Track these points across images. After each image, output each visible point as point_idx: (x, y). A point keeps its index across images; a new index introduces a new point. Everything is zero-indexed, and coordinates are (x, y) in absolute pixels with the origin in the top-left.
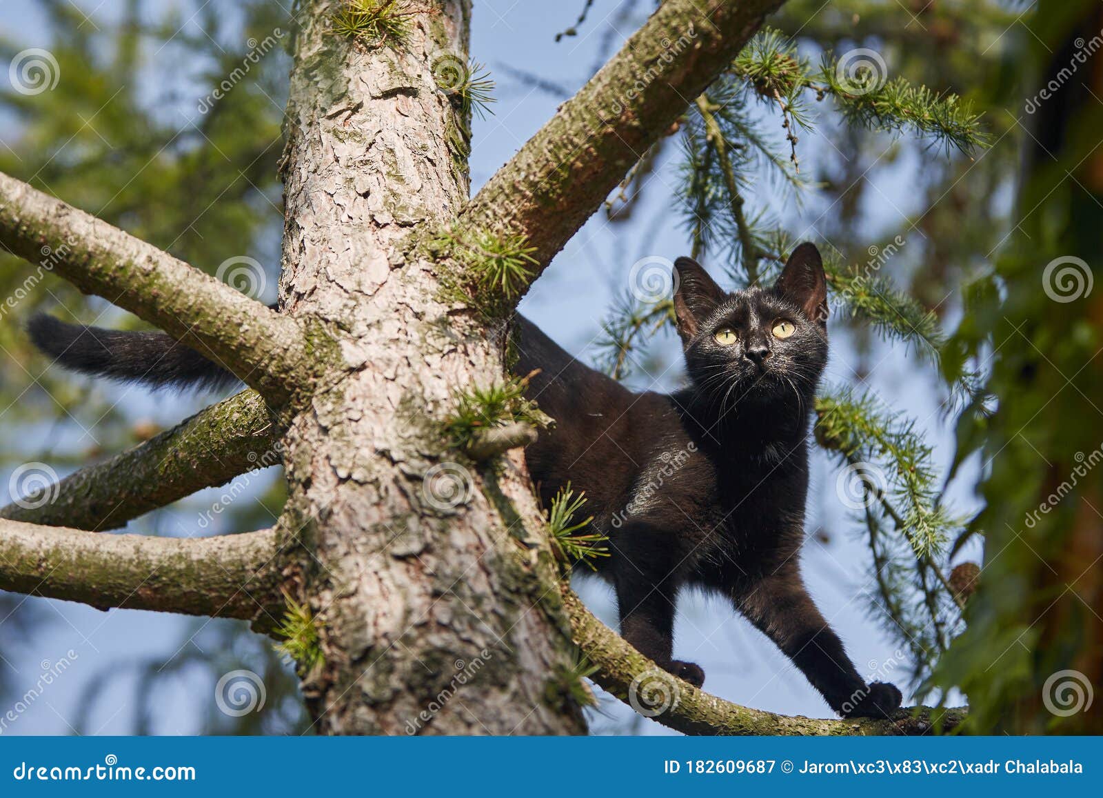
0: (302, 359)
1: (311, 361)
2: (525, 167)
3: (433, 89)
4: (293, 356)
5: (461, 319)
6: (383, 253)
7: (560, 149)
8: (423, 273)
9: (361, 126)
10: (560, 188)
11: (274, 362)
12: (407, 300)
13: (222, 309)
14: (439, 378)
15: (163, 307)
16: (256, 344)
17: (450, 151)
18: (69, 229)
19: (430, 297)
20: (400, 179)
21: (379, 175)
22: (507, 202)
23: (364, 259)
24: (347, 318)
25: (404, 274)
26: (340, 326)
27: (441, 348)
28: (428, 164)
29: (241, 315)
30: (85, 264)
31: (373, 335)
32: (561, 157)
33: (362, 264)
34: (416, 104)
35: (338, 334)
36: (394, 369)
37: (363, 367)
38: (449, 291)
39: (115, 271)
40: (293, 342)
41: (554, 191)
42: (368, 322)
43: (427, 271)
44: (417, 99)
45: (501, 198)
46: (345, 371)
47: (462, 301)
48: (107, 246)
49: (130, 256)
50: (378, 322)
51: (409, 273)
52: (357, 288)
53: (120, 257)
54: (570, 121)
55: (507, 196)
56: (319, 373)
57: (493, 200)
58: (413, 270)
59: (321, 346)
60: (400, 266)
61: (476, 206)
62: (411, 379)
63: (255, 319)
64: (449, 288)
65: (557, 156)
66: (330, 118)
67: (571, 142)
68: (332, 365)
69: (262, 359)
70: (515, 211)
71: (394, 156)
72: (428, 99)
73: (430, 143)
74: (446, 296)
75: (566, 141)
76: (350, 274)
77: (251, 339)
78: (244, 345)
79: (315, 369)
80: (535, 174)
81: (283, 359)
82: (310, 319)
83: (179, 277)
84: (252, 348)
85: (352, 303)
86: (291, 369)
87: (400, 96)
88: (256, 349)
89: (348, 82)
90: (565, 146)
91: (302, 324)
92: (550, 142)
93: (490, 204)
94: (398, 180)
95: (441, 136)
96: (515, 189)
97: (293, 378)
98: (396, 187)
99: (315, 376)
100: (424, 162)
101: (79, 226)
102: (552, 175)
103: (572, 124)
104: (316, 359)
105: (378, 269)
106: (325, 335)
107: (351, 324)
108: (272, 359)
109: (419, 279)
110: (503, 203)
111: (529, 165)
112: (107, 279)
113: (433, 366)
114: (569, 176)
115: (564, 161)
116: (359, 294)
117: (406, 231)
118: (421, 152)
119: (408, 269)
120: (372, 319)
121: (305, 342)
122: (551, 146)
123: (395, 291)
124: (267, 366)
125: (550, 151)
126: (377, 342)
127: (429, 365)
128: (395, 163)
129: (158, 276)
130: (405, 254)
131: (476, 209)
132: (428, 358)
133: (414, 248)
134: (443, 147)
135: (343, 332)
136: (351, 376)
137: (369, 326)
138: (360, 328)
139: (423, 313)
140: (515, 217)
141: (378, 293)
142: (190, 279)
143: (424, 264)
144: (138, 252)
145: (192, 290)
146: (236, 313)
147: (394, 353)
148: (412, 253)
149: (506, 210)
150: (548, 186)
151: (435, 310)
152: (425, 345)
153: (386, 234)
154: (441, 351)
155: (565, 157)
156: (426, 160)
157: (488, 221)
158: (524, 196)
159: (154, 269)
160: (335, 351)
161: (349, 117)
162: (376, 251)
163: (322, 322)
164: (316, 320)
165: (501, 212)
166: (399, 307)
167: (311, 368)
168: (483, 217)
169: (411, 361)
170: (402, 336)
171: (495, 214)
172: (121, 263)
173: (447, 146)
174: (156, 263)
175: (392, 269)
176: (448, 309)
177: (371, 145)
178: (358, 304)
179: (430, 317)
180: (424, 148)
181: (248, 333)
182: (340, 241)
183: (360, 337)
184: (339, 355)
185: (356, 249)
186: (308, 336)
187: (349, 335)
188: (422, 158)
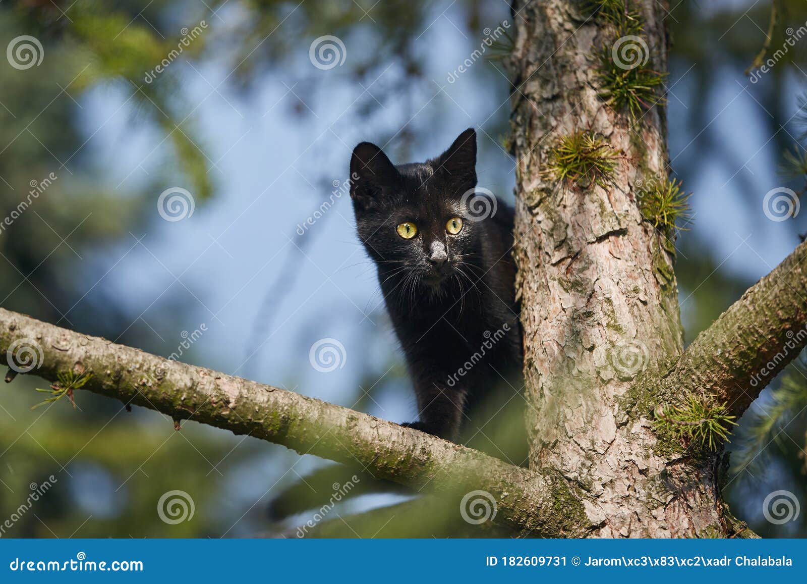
0: (552, 514)
1: (560, 517)
2: (721, 345)
3: (639, 222)
4: (545, 512)
5: (678, 467)
6: (610, 411)
7: (748, 335)
8: (644, 430)
9: (582, 275)
10: (750, 365)
11: (530, 519)
12: (633, 457)
13: (484, 482)
14: (665, 529)
15: (438, 487)
16: (514, 507)
17: (658, 283)
18: (359, 438)
19: (651, 451)
20: (618, 329)
21: (600, 328)
22: (708, 371)
23: (594, 417)
24: (586, 478)
25: (629, 431)
26: (582, 486)
27: (664, 501)
28: (641, 305)
29: (500, 484)
30: (374, 463)
31: (608, 494)
32: (750, 342)
33: (593, 422)
34: (626, 242)
35: (580, 493)
36: (628, 527)
37: (603, 524)
38: (666, 444)
39: (398, 465)
40: (543, 501)
41: (746, 367)
42: (604, 481)
43: (647, 427)
44: (626, 237)
45: (703, 367)
46: (588, 529)
47: (678, 452)
48: (389, 446)
49: (408, 450)
50: (611, 481)
51: (633, 431)
52: (591, 448)
53: (400, 453)
54: (754, 314)
55: (708, 367)
56: (567, 528)
57: (697, 368)
58: (637, 427)
59: (567, 503)
60: (625, 424)
61: (684, 369)
62: (641, 533)
63: (512, 485)
64: (666, 441)
65: (746, 341)
66: (554, 265)
67: (757, 332)
68: (578, 522)
69: (520, 518)
70: (715, 379)
71: (612, 305)
72: (636, 231)
73: (640, 283)
74: (664, 449)
75: (752, 330)
76: (584, 432)
77: (509, 503)
78: (505, 508)
79: (565, 524)
80: (729, 352)
81: (537, 516)
82: (556, 478)
83: (448, 462)
84: (512, 510)
85: (589, 463)
86: (545, 523)
87: (612, 238)
88: (515, 510)
89: (566, 228)
90: (752, 334)
91: (550, 482)
92: (739, 328)
93: (695, 370)
94: (616, 330)
95: (649, 269)
96: (714, 362)
97: (546, 530)
98: (615, 337)
99: (565, 530)
100: (637, 305)
101: (366, 433)
102: (742, 355)
103: (756, 316)
104: (564, 515)
105: (607, 427)
106: (570, 494)
107: (590, 484)
108: (529, 516)
109: (642, 436)
110: (705, 371)
111: (724, 344)
112: (392, 471)
113: (658, 519)
114: (757, 356)
115: (752, 345)
116: (594, 453)
117: (626, 386)
118: (633, 294)
119: (632, 426)
120: (606, 479)
121: (554, 500)
122: (740, 332)
123: (622, 448)
124: (525, 522)
125: (740, 336)
126: (612, 500)
127: (656, 518)
128: (613, 312)
129: (432, 463)
130: (628, 413)
131: (683, 372)
132: (654, 512)
133: (635, 404)
134: (652, 280)
135: (584, 492)
136: (594, 533)
137: (604, 485)
138: (597, 487)
139: (647, 470)
140: (716, 384)
141: (610, 450)
142: (456, 461)
143: (643, 421)
144: (414, 446)
145: (460, 471)
146: (497, 483)
147: (626, 511)
148: (634, 409)
149: (708, 377)
150: (741, 363)
151: (657, 464)
152: (650, 500)
153: (611, 390)
154: (665, 503)
155: (752, 343)
156: (639, 303)
157: (694, 384)
158: (722, 368)
159: (428, 459)
160: (578, 510)
161: (571, 264)
162: (604, 408)
163: (565, 481)
164: (561, 480)
165: (704, 378)
166: (627, 464)
167: (561, 522)
168: (690, 381)
169: (640, 518)
170: (631, 493)
171: (699, 379)
172: (401, 458)
173: (655, 277)
174: (429, 454)
175: (618, 427)
176: (667, 461)
177: (591, 296)
178: (594, 464)
179: (653, 473)
180: (636, 290)
181: (507, 498)
182: (573, 396)
183: (598, 497)
184: (583, 514)
185: (587, 405)
186: (555, 494)
187: (588, 494)
188: (635, 300)
